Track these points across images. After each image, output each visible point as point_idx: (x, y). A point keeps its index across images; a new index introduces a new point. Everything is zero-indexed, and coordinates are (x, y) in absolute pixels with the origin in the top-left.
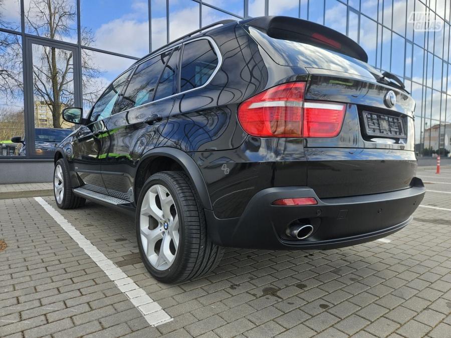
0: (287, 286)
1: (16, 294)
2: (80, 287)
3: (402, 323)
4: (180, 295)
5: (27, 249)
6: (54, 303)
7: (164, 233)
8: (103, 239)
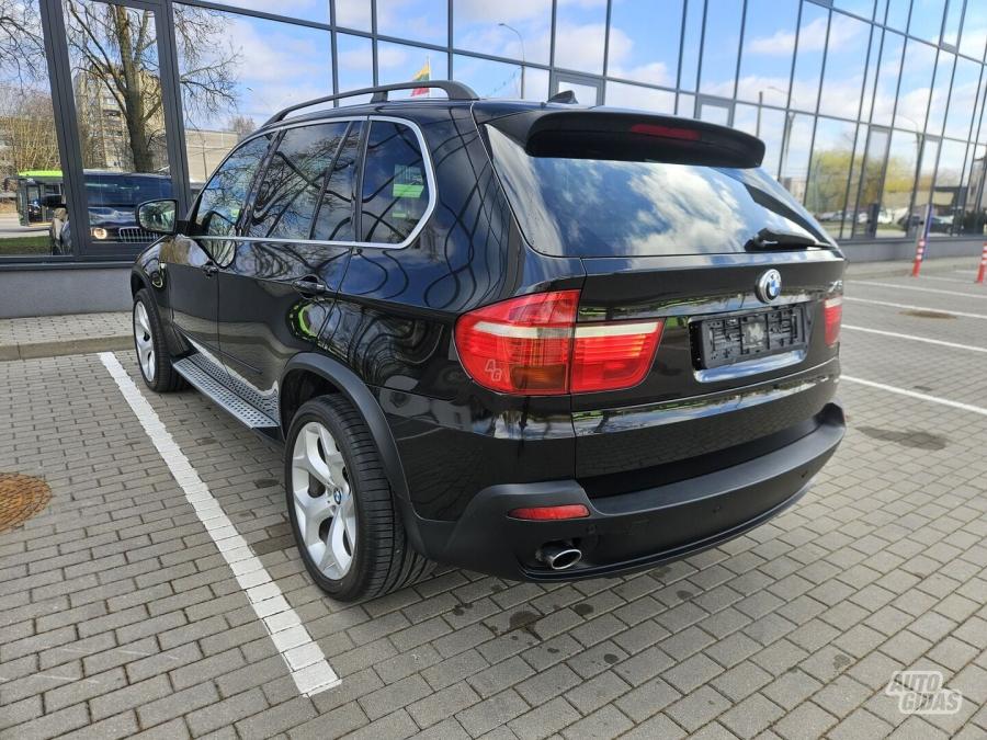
0: (558, 609)
1: (74, 616)
2: (185, 604)
3: (737, 700)
4: (359, 627)
5: (89, 503)
6: (140, 639)
7: (334, 508)
8: (233, 481)
